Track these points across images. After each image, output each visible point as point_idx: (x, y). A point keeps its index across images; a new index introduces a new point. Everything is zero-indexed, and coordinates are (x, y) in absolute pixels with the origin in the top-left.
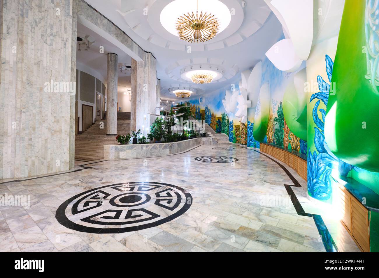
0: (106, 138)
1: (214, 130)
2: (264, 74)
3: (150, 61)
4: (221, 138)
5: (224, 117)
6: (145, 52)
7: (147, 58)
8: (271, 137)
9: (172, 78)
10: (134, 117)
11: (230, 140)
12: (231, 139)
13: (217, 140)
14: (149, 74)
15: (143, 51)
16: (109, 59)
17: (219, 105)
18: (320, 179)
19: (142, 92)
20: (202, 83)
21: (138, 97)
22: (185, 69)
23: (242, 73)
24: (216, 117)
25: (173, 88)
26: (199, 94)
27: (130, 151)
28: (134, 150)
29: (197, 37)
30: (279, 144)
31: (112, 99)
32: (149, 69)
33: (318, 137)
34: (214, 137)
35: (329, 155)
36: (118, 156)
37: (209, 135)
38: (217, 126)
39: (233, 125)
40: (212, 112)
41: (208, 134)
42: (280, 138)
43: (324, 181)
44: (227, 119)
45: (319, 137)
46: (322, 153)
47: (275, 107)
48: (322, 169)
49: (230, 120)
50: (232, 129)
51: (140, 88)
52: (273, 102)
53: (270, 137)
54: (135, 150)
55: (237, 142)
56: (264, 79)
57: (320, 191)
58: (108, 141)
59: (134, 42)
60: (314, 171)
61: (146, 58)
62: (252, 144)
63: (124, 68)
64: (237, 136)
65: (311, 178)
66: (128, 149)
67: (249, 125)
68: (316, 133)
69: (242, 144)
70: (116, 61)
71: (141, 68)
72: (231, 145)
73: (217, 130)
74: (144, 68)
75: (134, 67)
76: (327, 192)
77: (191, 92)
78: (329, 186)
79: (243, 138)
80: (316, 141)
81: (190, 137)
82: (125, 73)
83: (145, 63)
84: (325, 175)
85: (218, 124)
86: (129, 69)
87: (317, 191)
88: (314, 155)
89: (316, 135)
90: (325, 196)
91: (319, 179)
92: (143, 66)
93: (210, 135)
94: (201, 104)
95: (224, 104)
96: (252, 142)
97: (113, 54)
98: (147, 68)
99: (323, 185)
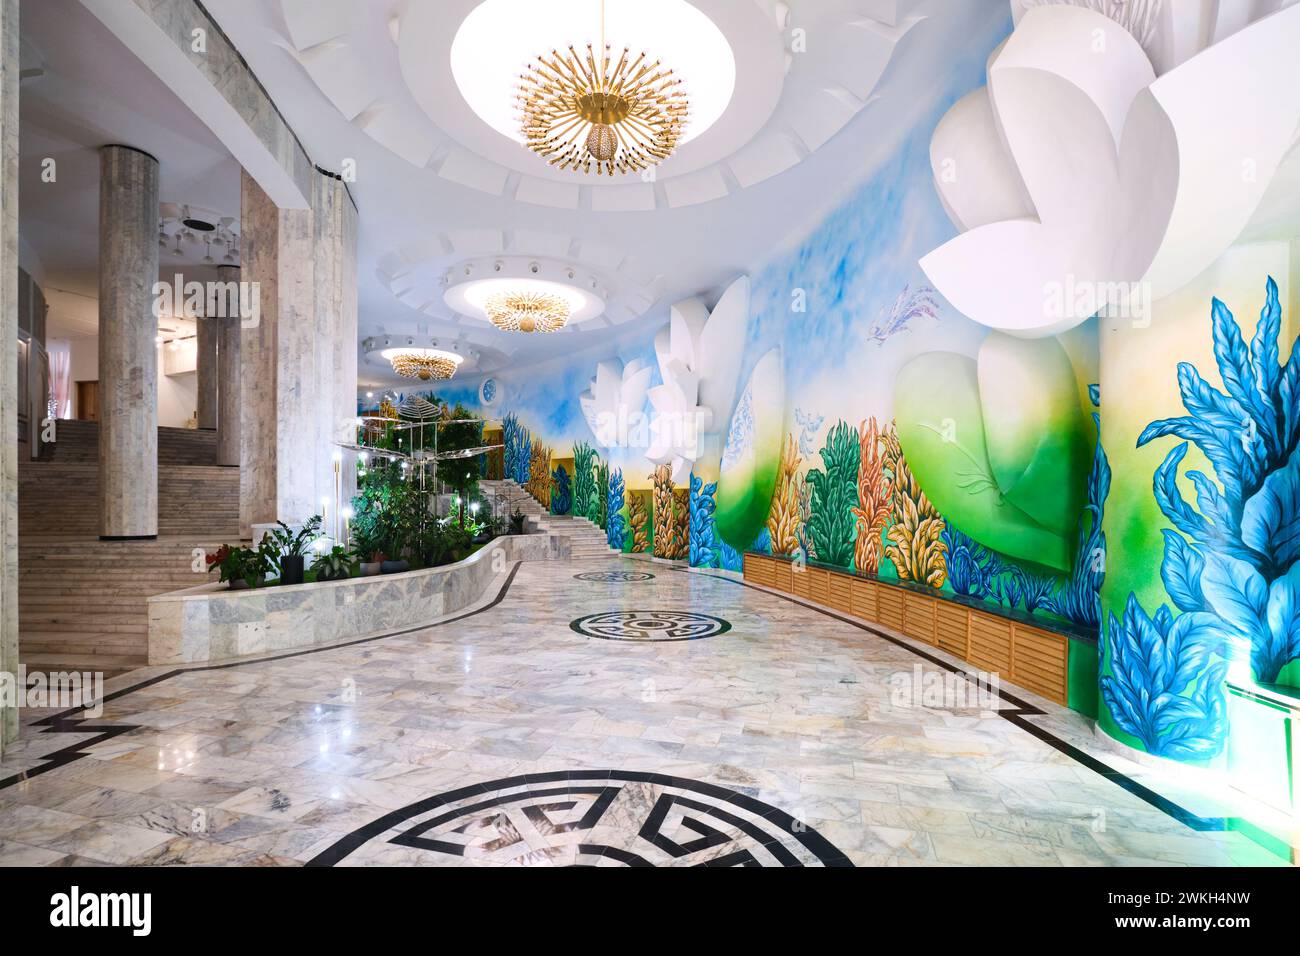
0: (107, 554)
1: (543, 506)
2: (758, 320)
3: (338, 216)
4: (579, 536)
5: (583, 461)
6: (320, 170)
7: (325, 197)
8: (791, 534)
9: (401, 299)
10: (255, 456)
11: (613, 541)
12: (616, 539)
13: (568, 544)
14: (338, 272)
15: (310, 163)
16: (115, 174)
17: (564, 414)
18: (1188, 693)
19: (304, 347)
20: (528, 329)
21: (286, 368)
22: (470, 268)
23: (672, 307)
24: (552, 457)
25: (387, 337)
26: (484, 370)
27: (286, 615)
28: (306, 610)
29: (601, 154)
30: (833, 560)
31: (132, 366)
32: (334, 248)
33: (1181, 563)
34: (555, 533)
35: (1219, 617)
36: (229, 646)
37: (536, 523)
38: (554, 492)
39: (622, 488)
40: (532, 440)
41: (531, 523)
42: (836, 539)
43: (1202, 701)
44: (597, 467)
45: (1183, 560)
46: (1192, 611)
47: (810, 435)
48: (1195, 662)
49: (612, 471)
50: (621, 504)
51: (293, 327)
52: (800, 417)
53: (787, 533)
54: (311, 609)
55: (636, 548)
56: (756, 337)
57: (1186, 733)
58: (128, 571)
59: (280, 115)
60: (1158, 669)
61: (320, 199)
62: (707, 557)
63: (174, 227)
64: (634, 527)
65: (1144, 691)
66: (279, 609)
67: (697, 491)
68: (1171, 548)
69: (663, 556)
70: (149, 186)
71: (299, 242)
72: (617, 561)
73: (554, 505)
74: (315, 243)
75: (256, 230)
76: (1213, 735)
77: (456, 360)
78: (1218, 714)
79: (666, 537)
80: (1168, 572)
81: (480, 535)
82: (178, 251)
83: (318, 219)
84: (1205, 683)
85: (556, 482)
86: (199, 234)
87: (1172, 732)
88: (1159, 618)
89: (1171, 555)
90: (1203, 747)
91: (1181, 694)
92: (310, 231)
93: (539, 527)
94: (490, 407)
95: (588, 413)
96: (707, 550)
97: (134, 153)
98: (325, 242)
99: (1199, 714)
